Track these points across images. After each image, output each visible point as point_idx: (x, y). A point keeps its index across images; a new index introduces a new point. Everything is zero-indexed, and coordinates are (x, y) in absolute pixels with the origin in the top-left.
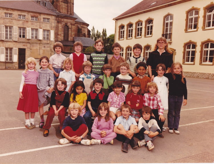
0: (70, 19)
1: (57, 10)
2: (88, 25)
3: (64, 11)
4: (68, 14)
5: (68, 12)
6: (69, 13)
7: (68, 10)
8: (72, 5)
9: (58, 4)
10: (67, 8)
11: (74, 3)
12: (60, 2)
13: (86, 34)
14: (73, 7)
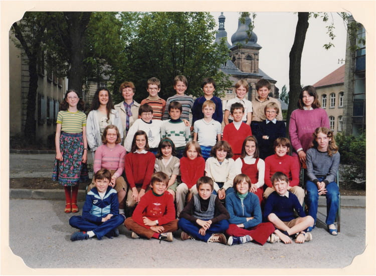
0: (254, 78)
1: (239, 68)
2: (275, 82)
3: (247, 70)
4: (251, 72)
5: (251, 69)
6: (253, 71)
7: (252, 67)
8: (256, 61)
9: (240, 62)
10: (250, 65)
11: (259, 59)
12: (243, 60)
13: (273, 93)
14: (258, 63)
